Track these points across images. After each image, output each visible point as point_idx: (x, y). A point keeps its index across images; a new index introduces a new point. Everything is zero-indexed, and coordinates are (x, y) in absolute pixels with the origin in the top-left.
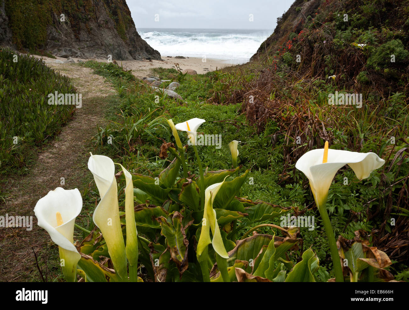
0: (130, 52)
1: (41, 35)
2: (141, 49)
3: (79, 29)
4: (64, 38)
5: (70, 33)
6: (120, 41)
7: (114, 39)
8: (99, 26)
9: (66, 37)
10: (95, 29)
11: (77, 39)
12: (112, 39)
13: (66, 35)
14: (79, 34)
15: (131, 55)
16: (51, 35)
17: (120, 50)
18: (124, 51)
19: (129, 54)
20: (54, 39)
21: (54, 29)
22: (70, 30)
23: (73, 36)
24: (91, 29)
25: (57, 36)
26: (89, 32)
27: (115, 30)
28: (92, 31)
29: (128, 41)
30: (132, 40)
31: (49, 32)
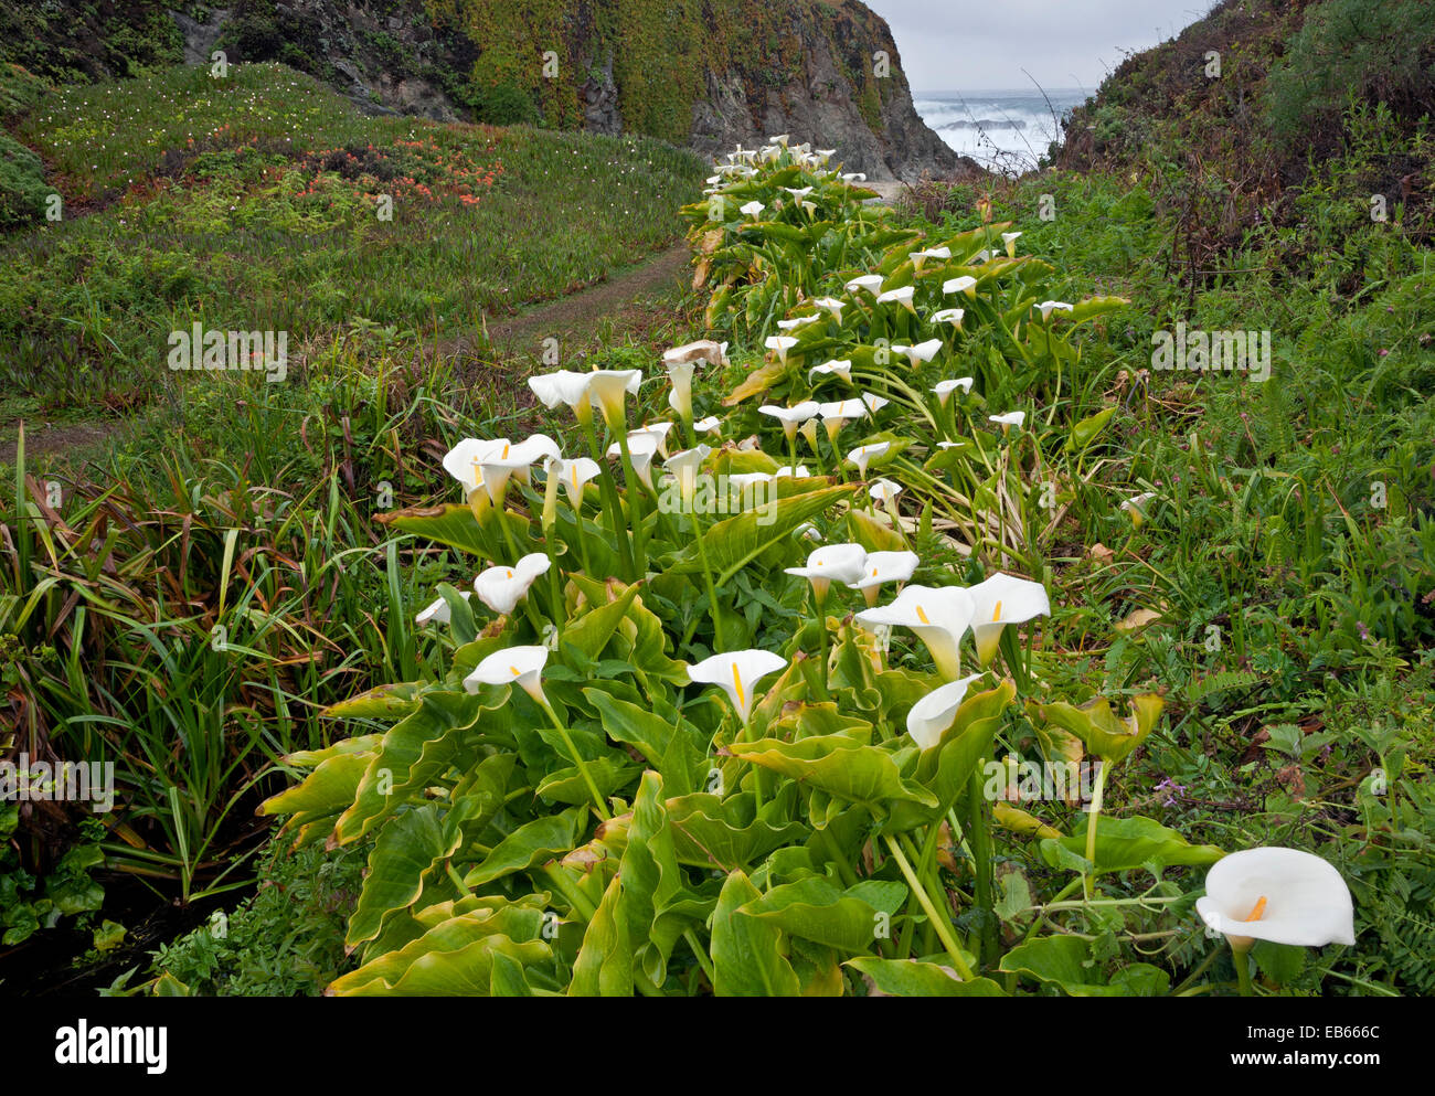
0: (888, 162)
1: (680, 124)
2: (922, 152)
3: (765, 107)
4: (728, 128)
5: (743, 117)
6: (864, 132)
7: (848, 129)
8: (812, 97)
9: (734, 126)
10: (803, 104)
11: (759, 129)
12: (842, 127)
13: (734, 123)
14: (764, 117)
15: (891, 168)
16: (701, 122)
17: (862, 154)
18: (870, 158)
19: (884, 166)
20: (706, 131)
21: (708, 109)
22: (744, 110)
23: (749, 124)
24: (793, 106)
25: (713, 125)
26: (787, 111)
27: (853, 106)
28: (794, 111)
29: (885, 133)
30: (896, 129)
31: (698, 115)
